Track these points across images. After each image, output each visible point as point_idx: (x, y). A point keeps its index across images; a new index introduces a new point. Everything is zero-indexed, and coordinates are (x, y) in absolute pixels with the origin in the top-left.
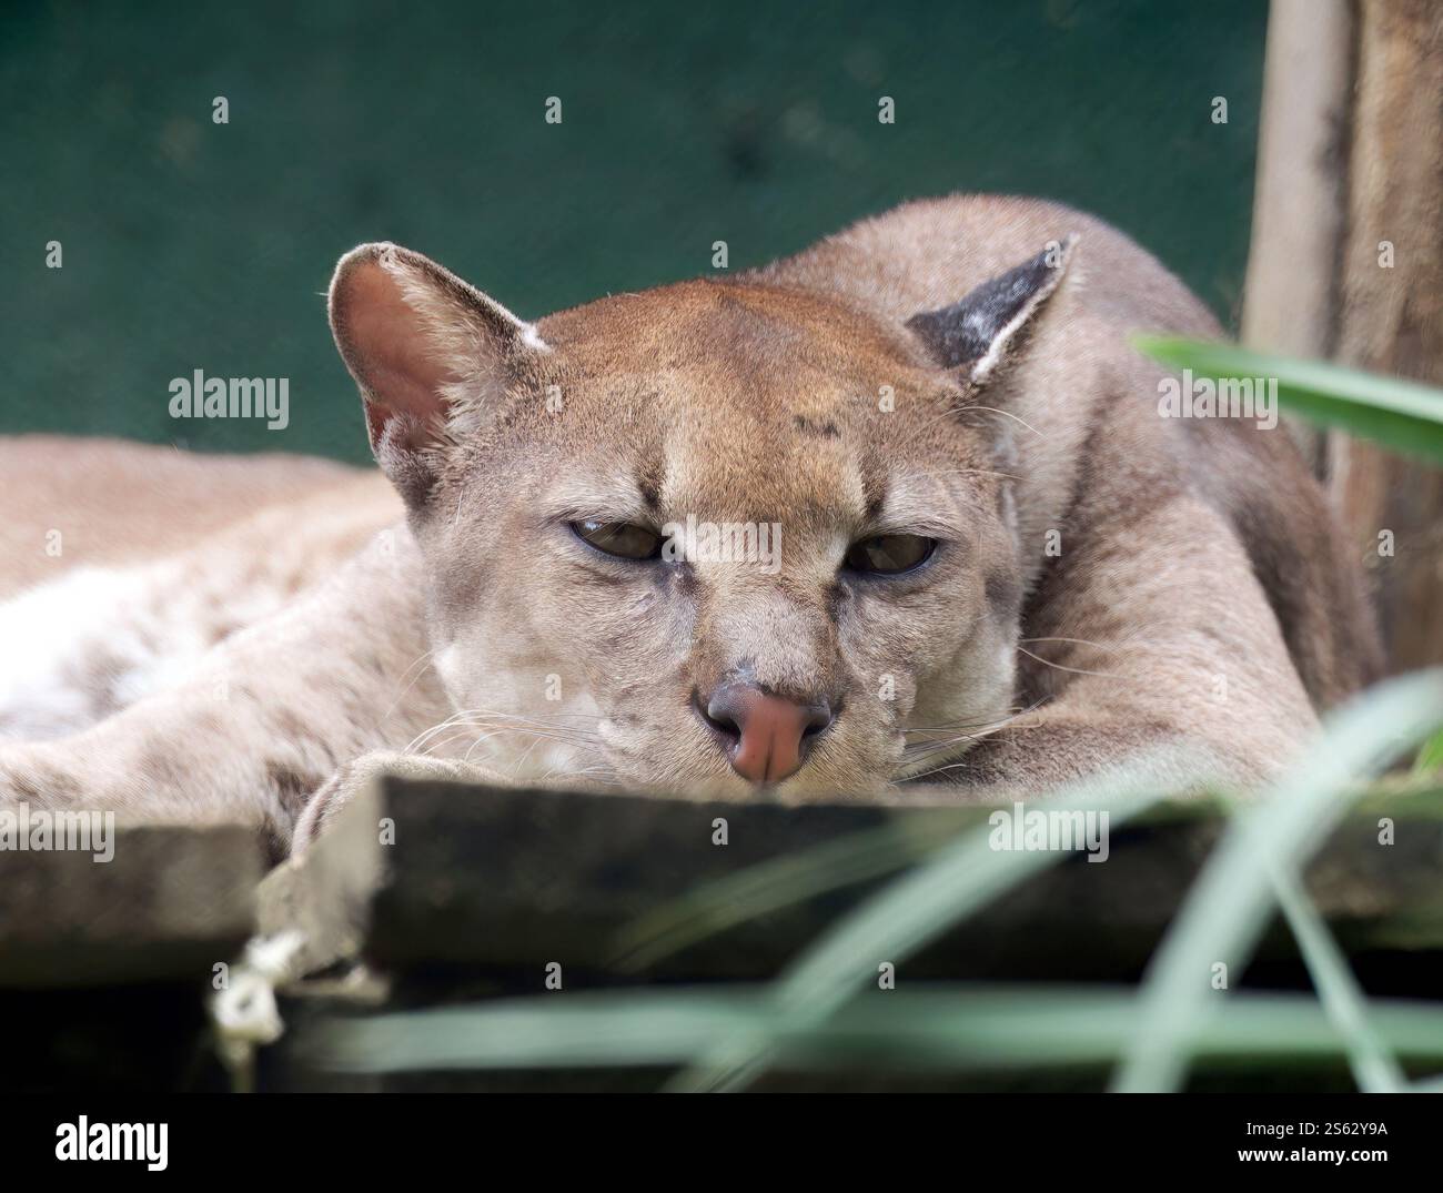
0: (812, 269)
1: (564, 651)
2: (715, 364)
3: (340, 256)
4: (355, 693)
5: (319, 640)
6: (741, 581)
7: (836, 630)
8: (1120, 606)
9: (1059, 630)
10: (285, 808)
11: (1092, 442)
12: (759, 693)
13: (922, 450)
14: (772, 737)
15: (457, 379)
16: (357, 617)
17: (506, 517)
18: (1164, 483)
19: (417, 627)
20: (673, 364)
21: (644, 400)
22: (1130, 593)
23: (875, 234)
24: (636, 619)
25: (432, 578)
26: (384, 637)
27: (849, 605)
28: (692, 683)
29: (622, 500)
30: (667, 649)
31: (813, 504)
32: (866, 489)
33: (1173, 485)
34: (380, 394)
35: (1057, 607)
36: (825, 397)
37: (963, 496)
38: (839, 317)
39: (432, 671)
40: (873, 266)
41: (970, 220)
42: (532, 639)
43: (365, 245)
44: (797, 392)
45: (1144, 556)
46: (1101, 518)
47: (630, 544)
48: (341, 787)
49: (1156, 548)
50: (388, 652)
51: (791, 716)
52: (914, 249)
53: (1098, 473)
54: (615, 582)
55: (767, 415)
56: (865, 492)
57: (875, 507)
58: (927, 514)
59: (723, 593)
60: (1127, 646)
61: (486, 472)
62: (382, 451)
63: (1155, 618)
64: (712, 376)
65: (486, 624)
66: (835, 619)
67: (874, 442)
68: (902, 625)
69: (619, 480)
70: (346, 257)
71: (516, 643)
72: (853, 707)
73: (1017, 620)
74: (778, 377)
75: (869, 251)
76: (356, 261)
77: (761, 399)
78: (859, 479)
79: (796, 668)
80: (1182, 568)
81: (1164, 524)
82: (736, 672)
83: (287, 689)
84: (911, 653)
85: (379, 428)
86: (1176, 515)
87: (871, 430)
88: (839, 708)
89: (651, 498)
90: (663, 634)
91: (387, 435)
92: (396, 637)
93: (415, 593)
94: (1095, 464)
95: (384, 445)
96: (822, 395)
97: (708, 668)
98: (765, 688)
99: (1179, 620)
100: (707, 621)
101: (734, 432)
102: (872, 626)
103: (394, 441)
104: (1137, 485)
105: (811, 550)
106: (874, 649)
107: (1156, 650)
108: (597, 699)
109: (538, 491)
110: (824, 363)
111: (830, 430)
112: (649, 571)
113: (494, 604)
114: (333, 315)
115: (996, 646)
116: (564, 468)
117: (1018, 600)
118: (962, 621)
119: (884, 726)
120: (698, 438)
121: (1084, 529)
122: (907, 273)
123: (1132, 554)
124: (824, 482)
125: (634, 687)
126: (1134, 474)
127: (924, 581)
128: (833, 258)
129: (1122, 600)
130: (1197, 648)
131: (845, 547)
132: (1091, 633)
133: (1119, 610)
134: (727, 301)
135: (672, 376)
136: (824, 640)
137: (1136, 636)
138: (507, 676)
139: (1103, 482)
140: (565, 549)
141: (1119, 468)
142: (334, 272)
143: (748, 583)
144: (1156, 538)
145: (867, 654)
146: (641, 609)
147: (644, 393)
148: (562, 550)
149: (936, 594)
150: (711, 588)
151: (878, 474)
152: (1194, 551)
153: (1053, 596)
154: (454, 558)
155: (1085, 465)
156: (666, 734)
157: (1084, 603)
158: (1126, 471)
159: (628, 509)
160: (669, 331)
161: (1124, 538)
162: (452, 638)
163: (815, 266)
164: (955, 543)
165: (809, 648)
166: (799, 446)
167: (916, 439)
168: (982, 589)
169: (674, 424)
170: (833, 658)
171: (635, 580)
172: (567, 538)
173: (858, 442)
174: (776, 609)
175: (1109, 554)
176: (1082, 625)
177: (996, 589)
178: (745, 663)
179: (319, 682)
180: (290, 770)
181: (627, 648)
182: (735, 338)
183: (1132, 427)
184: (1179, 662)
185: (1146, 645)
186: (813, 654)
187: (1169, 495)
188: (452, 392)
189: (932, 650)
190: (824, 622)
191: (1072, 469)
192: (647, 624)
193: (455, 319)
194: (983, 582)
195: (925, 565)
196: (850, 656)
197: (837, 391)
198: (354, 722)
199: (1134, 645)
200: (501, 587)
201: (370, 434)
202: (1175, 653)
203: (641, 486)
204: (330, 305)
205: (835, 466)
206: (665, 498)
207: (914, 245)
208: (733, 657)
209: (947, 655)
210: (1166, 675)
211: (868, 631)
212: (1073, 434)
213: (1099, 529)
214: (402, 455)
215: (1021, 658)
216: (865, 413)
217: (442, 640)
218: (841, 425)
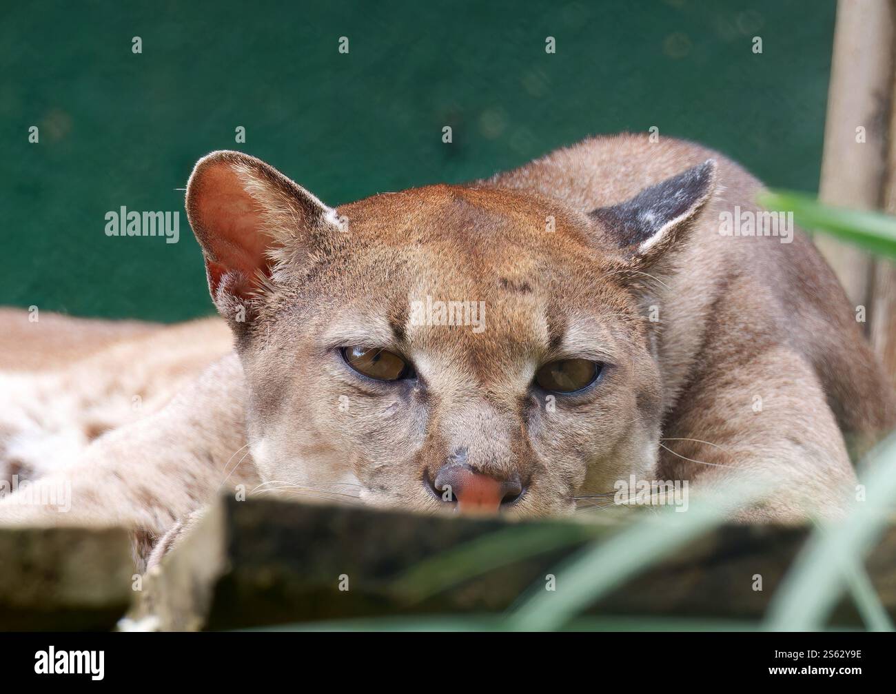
0: (524, 180)
1: (336, 442)
2: (449, 242)
3: (198, 159)
4: (194, 477)
5: (168, 439)
6: (460, 394)
7: (527, 429)
8: (734, 420)
10: (141, 556)
11: (716, 305)
12: (470, 472)
13: (591, 302)
14: (479, 503)
15: (279, 245)
16: (196, 424)
17: (299, 347)
18: (767, 336)
19: (238, 432)
20: (420, 241)
21: (397, 266)
22: (741, 411)
24: (386, 420)
25: (250, 391)
26: (215, 438)
27: (537, 411)
28: (424, 464)
29: (378, 332)
30: (407, 441)
31: (512, 340)
32: (550, 329)
33: (773, 339)
34: (218, 257)
35: (689, 419)
36: (522, 265)
37: (620, 336)
38: (537, 210)
39: (250, 459)
40: (567, 180)
41: (634, 152)
42: (315, 435)
44: (504, 261)
45: (752, 386)
46: (722, 358)
47: (384, 367)
48: (182, 531)
49: (760, 381)
50: (218, 448)
51: (494, 488)
52: (596, 169)
53: (721, 327)
54: (371, 395)
55: (481, 277)
56: (550, 331)
57: (556, 341)
58: (592, 345)
59: (447, 401)
60: (738, 448)
61: (290, 314)
62: (219, 297)
63: (759, 429)
64: (446, 250)
65: (284, 425)
66: (526, 421)
67: (557, 297)
68: (575, 425)
69: (377, 320)
70: (202, 160)
71: (304, 438)
72: (538, 483)
73: (659, 424)
74: (490, 251)
76: (209, 162)
77: (478, 265)
78: (545, 322)
79: (496, 455)
80: (777, 396)
81: (765, 365)
82: (455, 457)
83: (145, 473)
84: (581, 444)
85: (216, 280)
86: (775, 359)
87: (554, 288)
88: (528, 484)
89: (399, 333)
90: (404, 430)
91: (223, 285)
92: (223, 436)
93: (236, 407)
94: (719, 320)
95: (220, 292)
96: (521, 264)
97: (435, 454)
98: (474, 469)
99: (775, 432)
100: (435, 421)
101: (458, 289)
102: (554, 426)
103: (227, 290)
104: (749, 337)
105: (510, 372)
106: (554, 441)
107: (758, 452)
108: (358, 476)
109: (321, 329)
110: (523, 241)
111: (525, 288)
112: (396, 389)
113: (290, 409)
114: (189, 201)
115: (644, 443)
116: (340, 312)
117: (661, 411)
118: (619, 424)
119: (561, 496)
120: (434, 291)
121: (710, 365)
122: (590, 185)
123: (744, 384)
124: (520, 325)
125: (384, 466)
126: (746, 329)
127: (591, 396)
128: (539, 173)
129: (736, 415)
130: (785, 451)
131: (534, 370)
132: (714, 438)
133: (734, 423)
134: (458, 197)
135: (419, 250)
136: (518, 436)
137: (745, 442)
138: (299, 461)
139: (725, 333)
140: (336, 370)
141: (735, 324)
142: (192, 170)
143: (464, 395)
144: (760, 374)
145: (550, 445)
146: (389, 413)
147: (397, 261)
148: (335, 373)
149: (599, 404)
150: (438, 398)
151: (559, 318)
152: (786, 384)
153: (686, 412)
154: (263, 375)
155: (712, 321)
156: (405, 500)
157: (709, 416)
158: (742, 326)
159: (384, 340)
160: (420, 217)
161: (737, 372)
162: (262, 434)
163: (527, 179)
164: (612, 366)
165: (507, 441)
166: (503, 298)
167: (587, 295)
168: (634, 401)
169: (417, 280)
170: (524, 447)
171: (387, 394)
172: (339, 365)
173: (545, 298)
174: (483, 413)
175: (727, 383)
176: (708, 432)
177: (644, 401)
178: (461, 451)
179: (168, 468)
180: (145, 529)
181: (379, 439)
182: (463, 226)
183: (746, 297)
184: (773, 460)
185: (751, 449)
186: (509, 445)
187: (770, 345)
188: (274, 254)
189: (597, 443)
190: (517, 423)
191: (702, 322)
192: (394, 423)
193: (281, 204)
194: (635, 396)
195: (593, 385)
196: (537, 447)
197: (532, 262)
198: (192, 497)
199: (743, 447)
200: (294, 398)
201: (209, 284)
202: (771, 454)
203: (392, 325)
204: (187, 194)
205: (527, 313)
206: (408, 333)
207: (595, 167)
208: (454, 446)
209: (609, 447)
210: (764, 469)
211: (550, 429)
212: (705, 299)
213: (721, 365)
214: (234, 300)
215: (662, 452)
216: (551, 276)
217: (256, 436)
218: (533, 285)
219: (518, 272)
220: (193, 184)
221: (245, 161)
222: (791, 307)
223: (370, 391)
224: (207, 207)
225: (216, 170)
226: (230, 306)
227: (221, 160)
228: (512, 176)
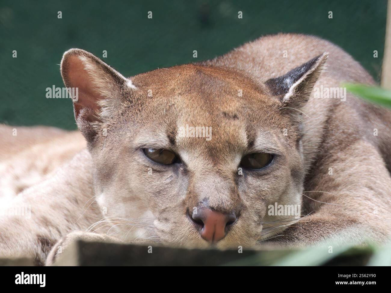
0: (229, 60)
1: (142, 196)
2: (194, 94)
3: (64, 52)
4: (68, 211)
5: (55, 192)
6: (204, 171)
7: (238, 188)
8: (339, 179)
9: (317, 187)
10: (44, 252)
11: (328, 121)
12: (210, 210)
13: (268, 123)
14: (215, 226)
15: (103, 98)
16: (68, 184)
17: (121, 148)
18: (354, 135)
19: (90, 188)
20: (180, 94)
21: (170, 106)
22: (342, 174)
23: (252, 48)
24: (167, 184)
25: (95, 170)
26: (78, 191)
27: (242, 179)
28: (187, 206)
29: (162, 141)
30: (178, 195)
31: (229, 143)
32: (248, 137)
33: (358, 136)
35: (316, 179)
36: (233, 106)
37: (282, 140)
38: (238, 77)
39: (95, 203)
40: (251, 59)
42: (130, 192)
43: (73, 49)
44: (223, 103)
45: (347, 161)
46: (332, 148)
47: (164, 158)
48: (63, 244)
49: (351, 158)
50: (80, 197)
51: (221, 218)
53: (331, 132)
54: (159, 172)
55: (213, 112)
56: (248, 139)
57: (251, 144)
58: (269, 146)
59: (198, 174)
60: (341, 193)
61: (114, 132)
62: (79, 121)
63: (351, 183)
64: (193, 98)
65: (114, 187)
66: (237, 184)
67: (251, 121)
68: (261, 186)
69: (161, 134)
70: (66, 52)
71: (125, 193)
72: (244, 215)
73: (302, 184)
74: (217, 98)
75: (250, 54)
76: (70, 54)
77: (211, 106)
78: (245, 134)
79: (223, 201)
80: (361, 165)
81: (354, 150)
82: (202, 203)
83: (45, 210)
84: (264, 195)
85: (78, 112)
86: (358, 147)
87: (249, 117)
88: (239, 215)
89: (172, 141)
90: (176, 189)
91: (80, 115)
92: (83, 190)
93: (89, 175)
94: (330, 129)
95: (80, 119)
96: (232, 104)
97: (192, 201)
98: (212, 208)
99: (360, 184)
100: (192, 185)
101: (201, 118)
102: (250, 186)
103: (83, 117)
104: (345, 136)
105: (229, 159)
106: (251, 194)
107: (351, 194)
108: (153, 212)
109: (132, 139)
110: (233, 93)
111: (235, 117)
112: (171, 168)
113: (117, 179)
114: (62, 73)
115: (294, 193)
116: (141, 130)
117: (303, 177)
118: (283, 184)
119: (255, 222)
120: (189, 120)
121: (326, 152)
122: (263, 61)
123: (343, 160)
124: (233, 135)
125: (166, 208)
126: (343, 132)
127: (269, 171)
128: (237, 56)
129: (340, 176)
130: (365, 193)
131: (240, 158)
132: (328, 189)
133: (339, 180)
134: (199, 71)
135: (180, 98)
136: (233, 191)
137: (345, 189)
138: (121, 205)
139: (333, 135)
140: (141, 159)
141: (338, 130)
142: (62, 57)
143: (206, 171)
144: (351, 155)
145: (249, 196)
146: (168, 181)
147: (169, 104)
148: (140, 160)
149: (273, 175)
150: (193, 173)
151: (252, 132)
152: (365, 159)
153: (315, 175)
154: (102, 162)
155: (326, 129)
156: (178, 225)
157: (326, 178)
158: (341, 131)
159: (164, 144)
160: (179, 82)
161: (340, 155)
162: (102, 191)
163: (231, 59)
164: (279, 156)
165: (228, 194)
166: (224, 122)
167: (266, 120)
168: (289, 173)
169: (180, 115)
170: (237, 198)
171: (166, 171)
172: (142, 157)
173: (245, 121)
174: (216, 180)
175: (335, 160)
176: (326, 185)
177: (295, 173)
178: (205, 199)
179: (56, 207)
180: (45, 238)
181: (164, 194)
182: (202, 85)
183: (343, 115)
184: (360, 198)
185: (348, 193)
186: (230, 196)
187: (356, 140)
188: (102, 102)
189: (272, 194)
190: (233, 185)
191: (322, 130)
192: (171, 186)
194: (290, 170)
195: (269, 165)
196: (243, 197)
197: (238, 103)
198: (68, 221)
199: (344, 193)
200: (119, 173)
201: (75, 114)
202: (358, 195)
203: (169, 137)
205: (237, 130)
206: (177, 141)
208: (202, 197)
209: (277, 196)
210: (355, 203)
211: (249, 188)
212: (322, 118)
213: (331, 151)
214: (85, 123)
215: (304, 198)
216: (248, 111)
217: (99, 192)
218: (239, 115)
219: (231, 109)
220: (63, 66)
221: (85, 54)
222: (366, 119)
223: (158, 169)
224: (71, 75)
225: (73, 58)
226: (83, 126)
227: (75, 53)
228: (223, 58)
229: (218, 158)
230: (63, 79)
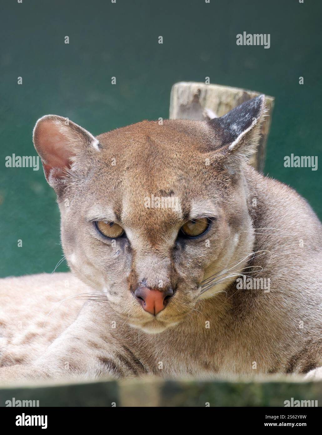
3: (37, 120)
6: (143, 251)
7: (175, 262)
12: (149, 290)
14: (154, 302)
21: (118, 183)
27: (179, 252)
28: (130, 284)
30: (123, 271)
34: (48, 162)
43: (46, 116)
54: (108, 245)
55: (152, 190)
56: (183, 212)
57: (187, 216)
62: (50, 180)
66: (174, 259)
68: (198, 253)
69: (109, 210)
70: (40, 120)
76: (42, 121)
78: (181, 209)
85: (48, 172)
90: (122, 266)
91: (51, 174)
95: (50, 178)
96: (169, 180)
98: (150, 288)
100: (134, 263)
102: (188, 256)
103: (53, 176)
105: (165, 238)
106: (188, 264)
109: (88, 209)
111: (171, 193)
112: (119, 243)
125: (115, 283)
135: (126, 175)
140: (93, 233)
142: (35, 125)
143: (145, 252)
145: (186, 267)
146: (116, 256)
147: (118, 181)
150: (135, 252)
151: (187, 204)
156: (125, 299)
162: (72, 251)
164: (214, 218)
169: (125, 194)
172: (94, 231)
173: (181, 195)
174: (154, 261)
178: (144, 280)
181: (113, 269)
188: (73, 159)
192: (118, 261)
193: (75, 136)
197: (175, 177)
201: (45, 174)
204: (33, 135)
206: (122, 219)
211: (186, 258)
214: (57, 180)
217: (70, 251)
218: (175, 191)
219: (168, 186)
220: (36, 131)
221: (59, 119)
223: (107, 243)
224: (42, 140)
225: (46, 124)
227: (48, 119)
229: (156, 238)
230: (34, 145)
